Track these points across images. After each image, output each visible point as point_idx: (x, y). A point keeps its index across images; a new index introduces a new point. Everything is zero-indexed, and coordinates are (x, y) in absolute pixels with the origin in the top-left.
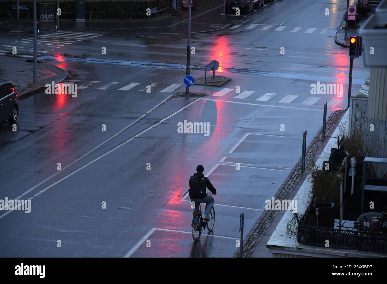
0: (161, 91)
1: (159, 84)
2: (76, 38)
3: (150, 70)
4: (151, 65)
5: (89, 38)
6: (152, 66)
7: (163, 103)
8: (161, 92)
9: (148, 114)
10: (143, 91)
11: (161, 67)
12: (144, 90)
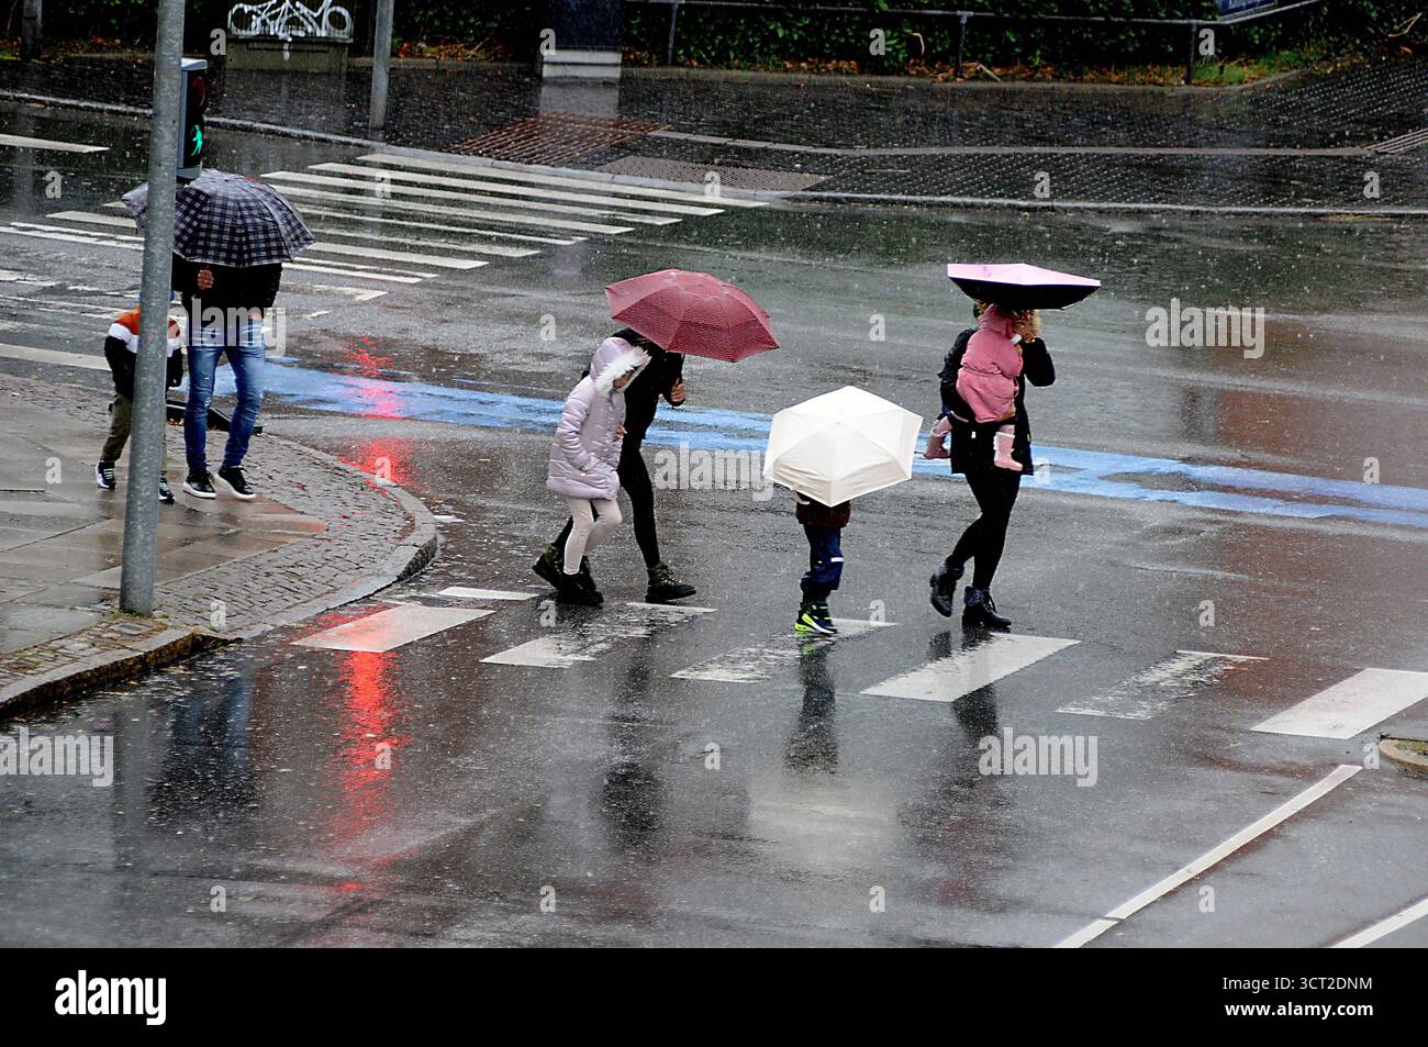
0: (1261, 719)
1: (1242, 658)
2: (531, 220)
3: (1176, 531)
4: (1189, 484)
5: (648, 220)
6: (1192, 498)
7: (1268, 835)
8: (1260, 727)
9: (1121, 922)
10: (1088, 712)
11: (1268, 507)
12: (1098, 706)
